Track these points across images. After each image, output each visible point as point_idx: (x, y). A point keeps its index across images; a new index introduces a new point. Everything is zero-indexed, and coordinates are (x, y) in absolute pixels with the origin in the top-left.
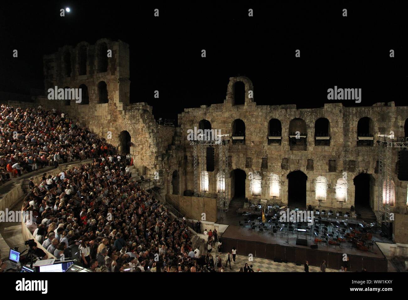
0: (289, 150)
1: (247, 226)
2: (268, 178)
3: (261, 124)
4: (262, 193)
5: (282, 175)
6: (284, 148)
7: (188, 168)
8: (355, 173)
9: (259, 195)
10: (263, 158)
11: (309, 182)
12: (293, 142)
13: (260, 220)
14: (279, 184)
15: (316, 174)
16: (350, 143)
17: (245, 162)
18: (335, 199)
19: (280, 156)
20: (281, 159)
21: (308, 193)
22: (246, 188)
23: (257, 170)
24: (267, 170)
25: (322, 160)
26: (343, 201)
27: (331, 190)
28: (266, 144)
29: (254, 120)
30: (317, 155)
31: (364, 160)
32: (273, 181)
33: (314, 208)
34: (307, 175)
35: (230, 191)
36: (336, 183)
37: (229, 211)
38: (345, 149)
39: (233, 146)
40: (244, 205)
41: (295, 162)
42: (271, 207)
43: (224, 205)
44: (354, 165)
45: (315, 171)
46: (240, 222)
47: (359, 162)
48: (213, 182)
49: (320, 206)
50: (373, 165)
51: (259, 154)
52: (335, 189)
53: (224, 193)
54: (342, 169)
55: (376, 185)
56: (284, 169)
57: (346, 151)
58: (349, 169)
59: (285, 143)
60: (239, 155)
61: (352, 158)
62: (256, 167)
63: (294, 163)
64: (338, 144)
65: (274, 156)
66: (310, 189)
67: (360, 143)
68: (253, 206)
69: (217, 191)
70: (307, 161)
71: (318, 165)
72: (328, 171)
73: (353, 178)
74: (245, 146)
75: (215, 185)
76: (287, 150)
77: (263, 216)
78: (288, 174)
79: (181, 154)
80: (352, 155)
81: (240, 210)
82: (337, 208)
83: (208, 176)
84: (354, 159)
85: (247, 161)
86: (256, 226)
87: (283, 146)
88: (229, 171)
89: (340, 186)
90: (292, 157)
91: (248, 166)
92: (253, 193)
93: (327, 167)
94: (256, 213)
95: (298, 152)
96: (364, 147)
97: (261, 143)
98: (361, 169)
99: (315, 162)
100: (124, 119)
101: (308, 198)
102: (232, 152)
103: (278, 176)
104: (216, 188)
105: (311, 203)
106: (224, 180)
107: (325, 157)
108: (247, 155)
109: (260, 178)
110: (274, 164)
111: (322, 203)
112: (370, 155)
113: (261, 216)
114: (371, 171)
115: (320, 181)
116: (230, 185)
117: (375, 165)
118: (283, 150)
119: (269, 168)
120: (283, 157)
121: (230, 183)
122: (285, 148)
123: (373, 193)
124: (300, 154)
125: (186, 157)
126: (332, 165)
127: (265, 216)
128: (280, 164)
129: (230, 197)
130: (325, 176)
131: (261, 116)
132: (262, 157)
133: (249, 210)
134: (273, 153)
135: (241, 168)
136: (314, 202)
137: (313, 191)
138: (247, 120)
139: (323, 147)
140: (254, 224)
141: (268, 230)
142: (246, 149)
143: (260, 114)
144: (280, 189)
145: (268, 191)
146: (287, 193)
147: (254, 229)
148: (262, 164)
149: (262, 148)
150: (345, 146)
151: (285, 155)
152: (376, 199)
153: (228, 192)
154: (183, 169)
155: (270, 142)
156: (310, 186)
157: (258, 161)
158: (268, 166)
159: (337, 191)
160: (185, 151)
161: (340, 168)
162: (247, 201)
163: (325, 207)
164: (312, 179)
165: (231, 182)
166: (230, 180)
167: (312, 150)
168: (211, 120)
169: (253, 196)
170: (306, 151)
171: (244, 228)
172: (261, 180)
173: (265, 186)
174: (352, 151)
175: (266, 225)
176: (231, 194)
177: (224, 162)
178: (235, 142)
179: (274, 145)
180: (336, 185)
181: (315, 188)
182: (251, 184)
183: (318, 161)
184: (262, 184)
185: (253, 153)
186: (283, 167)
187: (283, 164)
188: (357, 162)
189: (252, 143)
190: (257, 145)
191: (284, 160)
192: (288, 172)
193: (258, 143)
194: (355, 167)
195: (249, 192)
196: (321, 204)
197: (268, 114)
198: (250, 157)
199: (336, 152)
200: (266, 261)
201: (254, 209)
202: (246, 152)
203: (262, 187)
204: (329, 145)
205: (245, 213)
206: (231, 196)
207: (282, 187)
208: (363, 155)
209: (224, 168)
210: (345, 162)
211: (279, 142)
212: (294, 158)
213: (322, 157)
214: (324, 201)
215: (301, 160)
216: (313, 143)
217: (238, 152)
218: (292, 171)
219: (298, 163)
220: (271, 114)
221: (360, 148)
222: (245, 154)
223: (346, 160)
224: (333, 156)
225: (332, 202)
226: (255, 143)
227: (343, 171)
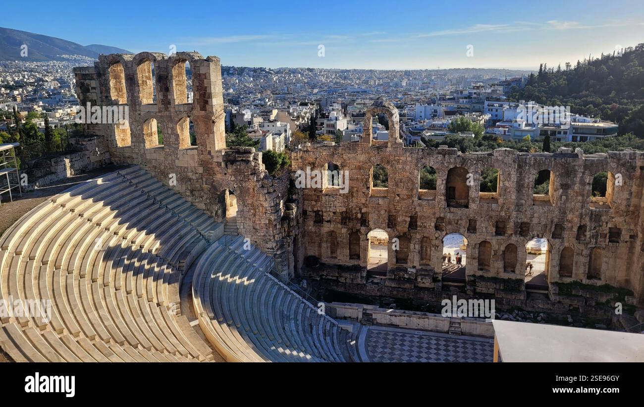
0: (446, 206)
3: (410, 173)
4: (410, 260)
5: (436, 238)
6: (439, 204)
8: (527, 237)
10: (411, 217)
11: (471, 247)
15: (479, 239)
16: (524, 202)
17: (387, 221)
19: (434, 214)
20: (435, 218)
21: (468, 261)
23: (403, 231)
24: (416, 231)
25: (488, 221)
27: (497, 257)
28: (415, 198)
29: (400, 166)
30: (481, 214)
31: (539, 223)
35: (367, 257)
38: (517, 208)
39: (372, 200)
41: (453, 223)
44: (527, 227)
45: (478, 234)
47: (533, 225)
48: (343, 246)
49: (482, 277)
50: (550, 228)
51: (406, 210)
54: (512, 232)
56: (439, 230)
57: (518, 211)
58: (520, 232)
59: (441, 198)
60: (379, 212)
61: (526, 219)
62: (403, 227)
63: (451, 224)
64: (510, 202)
65: (426, 214)
66: (472, 255)
70: (468, 221)
71: (483, 227)
72: (494, 234)
74: (387, 200)
75: (347, 248)
76: (443, 207)
78: (443, 237)
80: (526, 216)
84: (528, 221)
85: (389, 219)
87: (438, 202)
88: (365, 231)
90: (449, 215)
91: (392, 226)
93: (494, 230)
95: (457, 209)
96: (541, 207)
97: (409, 197)
98: (535, 232)
99: (478, 224)
100: (225, 174)
101: (468, 267)
102: (371, 207)
105: (472, 273)
107: (491, 218)
108: (389, 211)
110: (425, 224)
112: (548, 216)
116: (367, 250)
117: (553, 229)
118: (438, 207)
120: (437, 215)
121: (367, 247)
122: (441, 205)
124: (459, 212)
126: (501, 225)
128: (433, 224)
129: (366, 264)
130: (491, 240)
131: (411, 162)
132: (409, 215)
134: (424, 210)
135: (381, 227)
136: (475, 272)
137: (475, 259)
138: (392, 166)
139: (489, 204)
142: (389, 204)
143: (409, 159)
148: (410, 224)
149: (411, 204)
150: (518, 205)
151: (440, 213)
152: (551, 269)
156: (472, 252)
157: (405, 220)
158: (418, 227)
161: (509, 232)
164: (474, 244)
166: (366, 243)
167: (475, 208)
168: (341, 164)
169: (398, 264)
170: (468, 210)
173: (414, 251)
174: (526, 211)
183: (482, 222)
185: (399, 209)
186: (437, 228)
187: (438, 224)
188: (531, 225)
190: (405, 200)
191: (439, 219)
192: (444, 234)
193: (405, 197)
194: (528, 230)
195: (392, 258)
196: (485, 274)
197: (419, 160)
198: (394, 214)
199: (505, 211)
202: (389, 208)
204: (497, 203)
207: (435, 253)
208: (539, 217)
210: (516, 225)
211: (433, 196)
212: (451, 217)
213: (487, 217)
216: (477, 199)
217: (378, 207)
219: (457, 224)
220: (423, 161)
221: (536, 208)
223: (517, 222)
224: (502, 216)
225: (498, 271)
226: (402, 196)
227: (513, 235)
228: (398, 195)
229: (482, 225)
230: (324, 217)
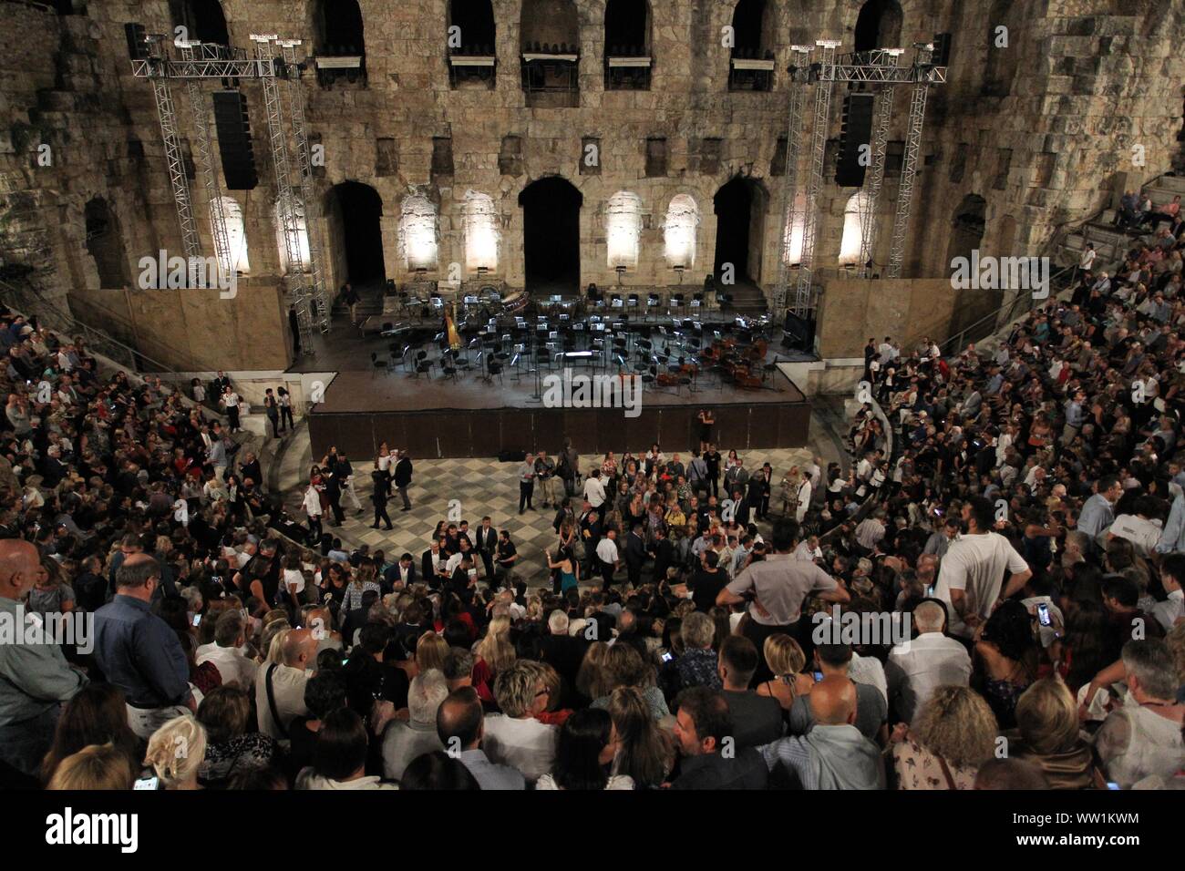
0: (524, 104)
1: (400, 368)
2: (459, 206)
4: (442, 260)
5: (505, 195)
6: (504, 99)
7: (152, 191)
8: (719, 178)
9: (434, 270)
10: (435, 139)
11: (589, 212)
12: (534, 79)
13: (444, 343)
14: (494, 226)
15: (609, 186)
16: (708, 81)
17: (373, 156)
18: (664, 260)
19: (494, 127)
20: (497, 139)
21: (583, 248)
22: (386, 249)
23: (417, 181)
24: (450, 179)
25: (627, 138)
26: (684, 264)
27: (651, 233)
28: (442, 85)
30: (610, 119)
31: (743, 137)
32: (476, 218)
33: (603, 293)
34: (582, 190)
35: (330, 263)
36: (667, 212)
37: (334, 330)
38: (694, 98)
39: (325, 95)
40: (386, 305)
41: (544, 148)
42: (475, 299)
43: (315, 312)
44: (718, 153)
45: (605, 174)
46: (374, 356)
47: (730, 143)
48: (261, 236)
49: (620, 285)
50: (768, 149)
51: (419, 121)
52: (662, 231)
53: (309, 272)
54: (685, 166)
55: (772, 211)
56: (509, 173)
57: (696, 107)
58: (702, 165)
59: (509, 80)
60: (347, 130)
61: (714, 129)
62: (416, 171)
63: (538, 152)
64: (677, 83)
65: (474, 130)
66: (592, 234)
67: (738, 80)
68: (414, 301)
69: (283, 269)
70: (580, 142)
71: (615, 156)
72: (643, 172)
73: (713, 192)
74: (366, 96)
75: (273, 245)
76: (516, 105)
77: (452, 328)
78: (521, 189)
79: (109, 132)
80: (714, 122)
81: (371, 323)
82: (669, 286)
83: (239, 215)
84: (719, 134)
85: (379, 152)
86: (430, 363)
87: (502, 93)
88: (316, 190)
89: (676, 221)
90: (534, 130)
91: (387, 168)
92: (411, 265)
93: (642, 162)
94: (428, 324)
95: (552, 111)
96: (746, 95)
97: (425, 81)
98: (734, 163)
99: (605, 148)
101: (586, 265)
102: (322, 118)
103: (490, 199)
104: (275, 256)
105: (594, 280)
106: (302, 225)
107: (636, 128)
108: (376, 127)
109: (431, 209)
110: (474, 158)
111: (627, 275)
112: (761, 119)
113: (445, 329)
114: (761, 171)
115: (619, 209)
116: (327, 243)
117: (772, 152)
118: (503, 107)
119: (457, 172)
120: (504, 129)
121: (327, 237)
122: (508, 100)
123: (760, 236)
124: (558, 118)
125: (136, 148)
126: (655, 154)
127: (458, 328)
128: (494, 158)
129: (330, 284)
130: (635, 189)
132: (431, 135)
133: (402, 318)
134: (468, 117)
135: (359, 176)
136: (602, 276)
137: (602, 241)
139: (631, 93)
140: (422, 355)
141: (471, 369)
142: (372, 105)
144: (498, 243)
145: (459, 252)
146: (522, 254)
147: (427, 370)
148: (435, 159)
149: (432, 101)
150: (696, 91)
151: (510, 124)
152: (768, 252)
153: (323, 266)
154: (131, 196)
155: (459, 76)
156: (592, 225)
157: (421, 150)
158: (456, 166)
159: (668, 236)
160: (128, 122)
161: (678, 163)
162: (390, 288)
163: (636, 287)
164: (596, 204)
165: (331, 230)
166: (323, 224)
167: (596, 104)
169: (413, 274)
170: (579, 110)
171: (392, 374)
172: (433, 218)
173: (450, 238)
174: (714, 106)
175: (462, 356)
176: (336, 274)
177: (292, 159)
178: (326, 78)
179: (469, 88)
180: (665, 218)
181: (607, 231)
182: (402, 231)
183: (613, 142)
184: (437, 228)
185: (400, 119)
186: (504, 167)
187: (508, 155)
188: (727, 142)
189: (392, 81)
190: (414, 90)
191: (509, 143)
192: (522, 182)
193: (415, 83)
194: (719, 157)
195: (398, 259)
196: (625, 280)
198: (390, 134)
199: (667, 110)
200: (475, 464)
201: (418, 313)
202: (374, 116)
203: (437, 240)
204: (648, 89)
205: (388, 326)
206: (337, 281)
207: (504, 236)
208: (744, 121)
209: (296, 183)
210: (692, 145)
211: (488, 75)
212: (538, 132)
213: (626, 127)
214: (632, 268)
215: (563, 139)
216: (600, 80)
217: (344, 116)
218: (535, 178)
219: (553, 151)
221: (736, 97)
222: (372, 124)
223: (695, 138)
224: (659, 123)
225: (653, 270)
226: (405, 80)
227: (687, 173)
228: (396, 78)
229: (615, 151)
230: (195, 159)
